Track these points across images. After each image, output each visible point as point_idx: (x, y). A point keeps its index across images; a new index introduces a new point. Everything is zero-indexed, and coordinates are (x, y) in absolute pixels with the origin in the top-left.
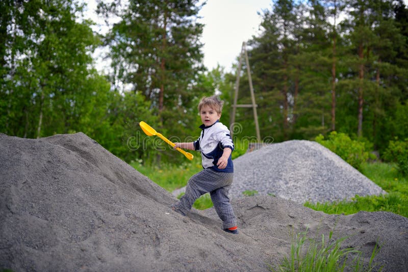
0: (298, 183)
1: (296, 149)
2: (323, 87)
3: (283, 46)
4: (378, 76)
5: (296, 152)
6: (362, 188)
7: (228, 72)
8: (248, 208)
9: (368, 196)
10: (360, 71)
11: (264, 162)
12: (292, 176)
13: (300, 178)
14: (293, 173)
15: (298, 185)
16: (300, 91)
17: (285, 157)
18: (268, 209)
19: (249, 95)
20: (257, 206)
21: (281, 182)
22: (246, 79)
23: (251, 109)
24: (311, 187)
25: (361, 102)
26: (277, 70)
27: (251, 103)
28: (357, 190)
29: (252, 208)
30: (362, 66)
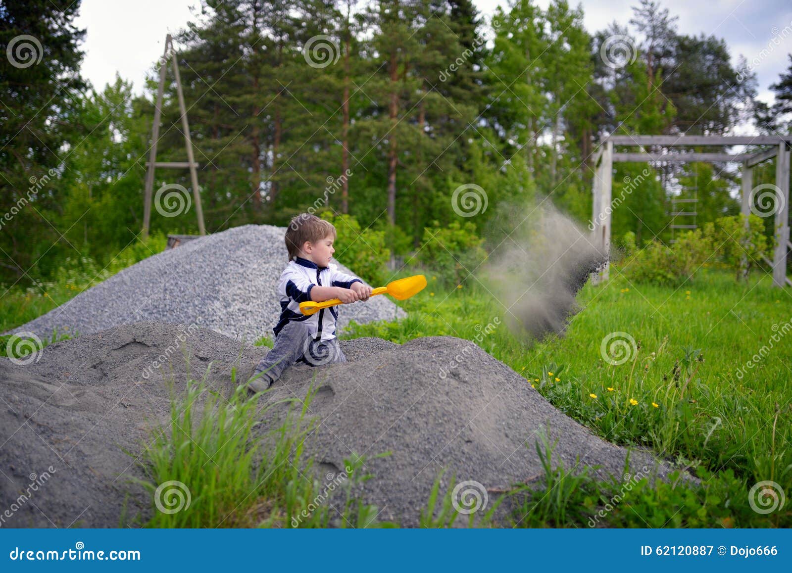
0: (248, 304)
1: (249, 242)
2: (326, 133)
3: (251, 50)
4: (422, 116)
5: (248, 247)
6: (365, 308)
7: (139, 95)
8: (115, 347)
9: (374, 322)
10: (392, 105)
11: (188, 267)
12: (238, 292)
13: (254, 295)
14: (241, 286)
15: (249, 308)
16: (285, 138)
17: (228, 257)
18: (155, 345)
19: (182, 144)
20: (134, 342)
21: (217, 304)
22: (176, 110)
23: (186, 171)
24: (273, 310)
25: (393, 164)
26: (238, 96)
27: (187, 161)
28: (356, 313)
29: (124, 346)
30: (395, 97)
